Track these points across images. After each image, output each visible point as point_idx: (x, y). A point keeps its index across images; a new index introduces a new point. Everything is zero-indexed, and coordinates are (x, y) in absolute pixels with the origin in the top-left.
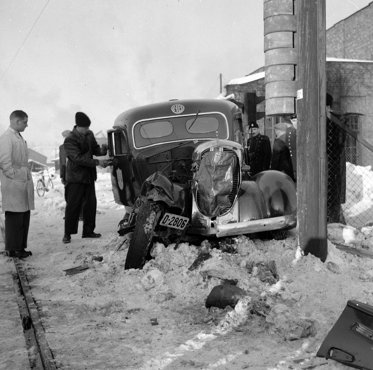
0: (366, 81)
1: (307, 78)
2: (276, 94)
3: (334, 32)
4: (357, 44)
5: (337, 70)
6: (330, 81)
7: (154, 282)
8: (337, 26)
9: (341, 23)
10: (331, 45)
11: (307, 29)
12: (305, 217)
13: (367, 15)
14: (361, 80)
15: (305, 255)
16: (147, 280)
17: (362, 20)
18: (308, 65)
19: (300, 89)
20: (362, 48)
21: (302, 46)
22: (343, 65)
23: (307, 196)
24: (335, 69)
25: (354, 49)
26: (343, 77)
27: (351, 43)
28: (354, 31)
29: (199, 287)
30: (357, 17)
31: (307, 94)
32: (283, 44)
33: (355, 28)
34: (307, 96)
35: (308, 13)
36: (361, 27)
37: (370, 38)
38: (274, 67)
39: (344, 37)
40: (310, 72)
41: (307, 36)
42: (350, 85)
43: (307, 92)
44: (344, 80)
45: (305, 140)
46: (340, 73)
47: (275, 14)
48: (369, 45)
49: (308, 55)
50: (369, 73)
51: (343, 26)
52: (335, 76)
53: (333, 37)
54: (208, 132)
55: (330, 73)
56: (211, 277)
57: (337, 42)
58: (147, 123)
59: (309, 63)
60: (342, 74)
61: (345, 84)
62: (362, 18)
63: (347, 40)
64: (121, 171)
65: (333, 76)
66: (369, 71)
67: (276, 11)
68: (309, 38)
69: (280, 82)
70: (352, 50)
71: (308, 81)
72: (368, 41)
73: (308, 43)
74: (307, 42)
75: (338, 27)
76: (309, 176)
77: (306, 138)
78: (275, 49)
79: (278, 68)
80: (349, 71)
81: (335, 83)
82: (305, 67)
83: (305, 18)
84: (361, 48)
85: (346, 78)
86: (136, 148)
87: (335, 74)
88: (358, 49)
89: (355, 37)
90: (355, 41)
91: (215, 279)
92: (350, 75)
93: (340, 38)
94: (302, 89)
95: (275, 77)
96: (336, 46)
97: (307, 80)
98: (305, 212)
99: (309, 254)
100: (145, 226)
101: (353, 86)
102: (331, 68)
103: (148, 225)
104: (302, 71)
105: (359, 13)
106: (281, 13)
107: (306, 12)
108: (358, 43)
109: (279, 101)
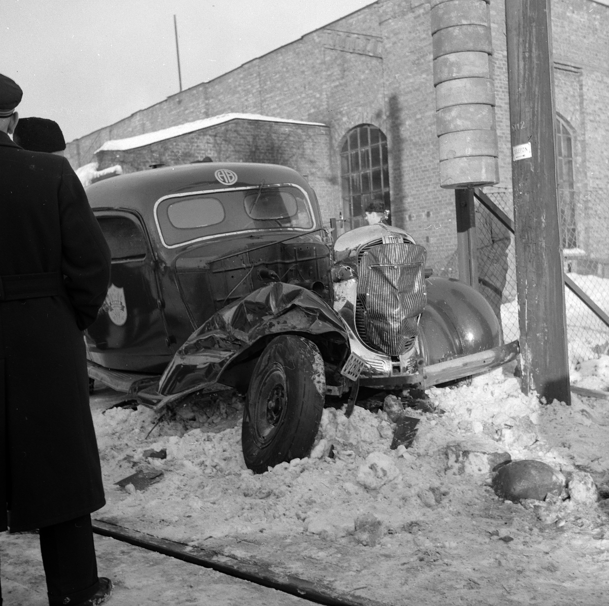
0: (308, 152)
1: (537, 125)
2: (469, 151)
3: (241, 76)
4: (282, 97)
5: (268, 133)
6: (258, 151)
7: (385, 475)
8: (246, 66)
9: (254, 62)
10: (237, 95)
11: (534, 50)
12: (544, 343)
13: (298, 54)
14: (300, 151)
15: (547, 404)
16: (370, 474)
17: (289, 61)
18: (538, 106)
19: (524, 142)
20: (292, 103)
21: (527, 76)
22: (276, 127)
23: (546, 309)
24: (264, 132)
25: (278, 104)
26: (276, 145)
27: (272, 94)
28: (277, 76)
29: (450, 472)
30: (282, 55)
31: (539, 151)
32: (477, 71)
33: (279, 73)
34: (539, 154)
35: (534, 24)
36: (288, 71)
37: (305, 87)
38: (463, 107)
39: (260, 85)
40: (541, 116)
41: (535, 61)
42: (286, 158)
43: (539, 147)
44: (278, 151)
45: (540, 223)
46: (272, 139)
47: (464, 22)
48: (304, 98)
49: (537, 89)
50: (310, 140)
51: (257, 67)
52: (265, 144)
53: (240, 83)
54: (282, 217)
55: (257, 138)
56: (469, 453)
57: (247, 92)
58: (178, 202)
59: (540, 103)
60: (274, 140)
61: (279, 155)
62: (289, 57)
63: (266, 90)
64: (121, 291)
65: (262, 143)
66: (310, 137)
67: (466, 18)
68: (537, 64)
69: (476, 131)
70: (275, 106)
71: (539, 130)
72: (302, 93)
73: (537, 71)
74: (535, 69)
75: (249, 68)
76: (548, 279)
77: (541, 220)
78: (465, 79)
79: (472, 109)
80: (284, 136)
81: (265, 153)
82: (534, 108)
83: (531, 33)
84: (290, 103)
85: (279, 147)
86: (166, 246)
87: (265, 139)
88: (285, 105)
89: (279, 85)
90: (279, 92)
91: (476, 456)
92: (285, 142)
93: (253, 86)
94: (530, 143)
95: (468, 124)
96: (246, 98)
97: (537, 129)
98: (545, 336)
99: (555, 401)
100: (314, 379)
101: (291, 160)
102: (259, 130)
103: (319, 376)
104: (528, 114)
105: (283, 50)
106: (473, 22)
107: (531, 23)
108: (285, 95)
109: (475, 162)
